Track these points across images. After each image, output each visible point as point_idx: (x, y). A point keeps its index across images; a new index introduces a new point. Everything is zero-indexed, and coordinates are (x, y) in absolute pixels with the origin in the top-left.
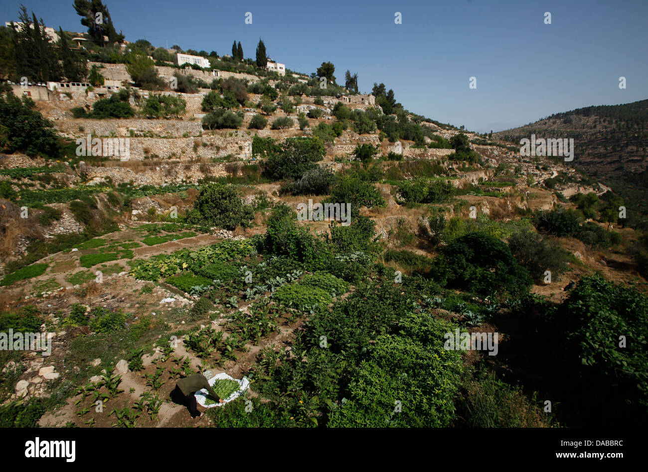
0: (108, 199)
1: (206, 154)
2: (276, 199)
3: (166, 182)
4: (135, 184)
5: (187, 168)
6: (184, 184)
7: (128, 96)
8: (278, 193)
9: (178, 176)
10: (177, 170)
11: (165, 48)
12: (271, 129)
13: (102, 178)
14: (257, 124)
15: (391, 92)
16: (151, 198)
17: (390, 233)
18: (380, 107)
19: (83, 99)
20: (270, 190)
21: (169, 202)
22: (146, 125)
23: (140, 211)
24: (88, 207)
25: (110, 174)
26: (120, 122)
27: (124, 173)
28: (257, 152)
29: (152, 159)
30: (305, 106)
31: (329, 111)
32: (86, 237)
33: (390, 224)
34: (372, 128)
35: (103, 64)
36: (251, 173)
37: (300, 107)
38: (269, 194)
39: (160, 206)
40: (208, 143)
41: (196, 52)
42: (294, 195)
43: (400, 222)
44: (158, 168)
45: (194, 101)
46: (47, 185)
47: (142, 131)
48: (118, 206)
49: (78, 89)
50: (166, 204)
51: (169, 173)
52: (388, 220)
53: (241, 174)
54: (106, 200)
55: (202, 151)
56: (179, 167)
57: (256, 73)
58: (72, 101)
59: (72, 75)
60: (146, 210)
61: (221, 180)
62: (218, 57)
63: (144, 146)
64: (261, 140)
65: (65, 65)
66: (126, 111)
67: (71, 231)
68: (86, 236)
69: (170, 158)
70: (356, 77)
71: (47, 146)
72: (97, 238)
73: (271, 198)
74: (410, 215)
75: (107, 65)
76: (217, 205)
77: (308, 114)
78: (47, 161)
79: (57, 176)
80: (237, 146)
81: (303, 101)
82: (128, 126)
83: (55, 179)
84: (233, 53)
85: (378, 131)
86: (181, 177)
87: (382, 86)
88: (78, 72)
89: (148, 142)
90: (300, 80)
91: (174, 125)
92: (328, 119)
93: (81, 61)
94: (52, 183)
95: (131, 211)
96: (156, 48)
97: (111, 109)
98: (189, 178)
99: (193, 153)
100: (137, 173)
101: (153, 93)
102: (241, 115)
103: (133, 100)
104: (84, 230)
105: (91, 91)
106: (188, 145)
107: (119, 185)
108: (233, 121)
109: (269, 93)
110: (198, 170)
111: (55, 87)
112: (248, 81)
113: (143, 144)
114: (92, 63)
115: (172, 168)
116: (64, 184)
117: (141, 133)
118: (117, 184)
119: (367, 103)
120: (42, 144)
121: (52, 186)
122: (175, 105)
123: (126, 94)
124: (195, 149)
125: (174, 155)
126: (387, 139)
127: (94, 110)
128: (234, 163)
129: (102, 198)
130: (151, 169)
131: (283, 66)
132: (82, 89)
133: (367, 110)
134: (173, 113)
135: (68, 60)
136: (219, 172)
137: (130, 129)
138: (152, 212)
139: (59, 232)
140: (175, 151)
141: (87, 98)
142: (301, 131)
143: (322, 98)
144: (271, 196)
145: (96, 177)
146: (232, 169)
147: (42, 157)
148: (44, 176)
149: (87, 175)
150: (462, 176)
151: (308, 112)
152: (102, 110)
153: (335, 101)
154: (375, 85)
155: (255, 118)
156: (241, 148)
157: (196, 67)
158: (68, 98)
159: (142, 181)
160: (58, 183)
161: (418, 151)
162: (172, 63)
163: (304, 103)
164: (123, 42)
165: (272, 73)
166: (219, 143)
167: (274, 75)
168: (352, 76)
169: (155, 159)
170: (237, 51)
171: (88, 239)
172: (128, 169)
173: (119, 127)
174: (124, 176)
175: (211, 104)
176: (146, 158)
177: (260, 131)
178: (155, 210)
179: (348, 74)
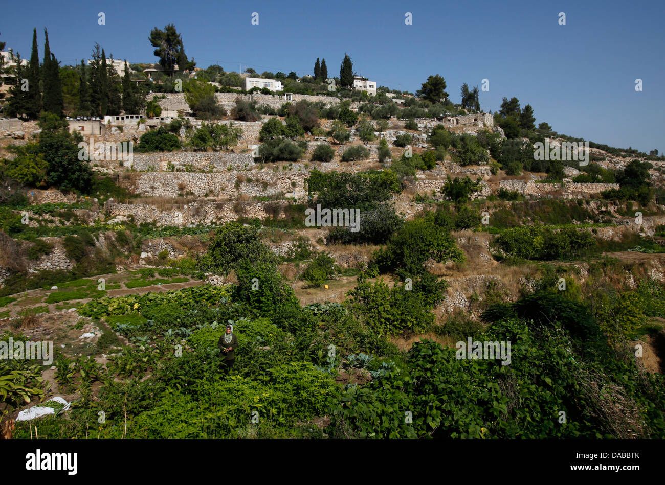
0: (116, 238)
1: (250, 191)
2: (320, 248)
3: (193, 223)
4: (158, 224)
5: (219, 207)
6: (214, 225)
7: (179, 127)
8: (325, 240)
9: (208, 216)
10: (207, 209)
11: (237, 72)
12: (341, 161)
13: (125, 216)
14: (322, 156)
15: (528, 109)
16: (164, 239)
17: (471, 299)
18: (500, 129)
19: (133, 131)
20: (314, 236)
21: (186, 246)
22: (190, 158)
23: (150, 255)
24: (84, 243)
25: (133, 212)
26: (162, 156)
27: (149, 211)
28: (314, 190)
29: (187, 197)
30: (392, 131)
31: (424, 136)
32: (74, 276)
33: (473, 287)
34: (482, 158)
35: (165, 94)
36: (296, 215)
37: (384, 133)
38: (313, 241)
39: (174, 249)
40: (254, 179)
41: (272, 74)
42: (344, 243)
43: (490, 286)
44: (186, 207)
45: (252, 129)
46: (66, 222)
47: (185, 165)
48: (127, 247)
49: (131, 122)
50: (181, 248)
51: (197, 212)
52: (470, 280)
53: (284, 216)
54: (113, 239)
55: (245, 189)
56: (209, 206)
57: (339, 95)
58: (122, 134)
59: (129, 107)
60: (157, 253)
61: (255, 222)
62: (298, 78)
63: (179, 181)
64: (320, 175)
65: (124, 98)
66: (172, 143)
67: (58, 268)
68: (74, 274)
69: (206, 195)
70: (476, 92)
71: (82, 182)
72: (87, 278)
73: (314, 247)
74: (505, 275)
75: (169, 95)
76: (231, 249)
77: (395, 141)
78: (78, 197)
79: (79, 212)
80: (290, 182)
81: (390, 125)
82: (171, 160)
83: (76, 216)
84: (315, 73)
85: (492, 161)
86: (211, 218)
87: (514, 101)
88: (136, 104)
89: (185, 178)
90: (395, 100)
91: (220, 158)
92: (423, 147)
93: (141, 93)
94: (71, 220)
95: (140, 254)
96: (228, 73)
97: (157, 141)
98: (220, 219)
99: (234, 190)
100: (162, 212)
101: (206, 123)
102: (304, 145)
103: (184, 130)
104: (74, 268)
105: (142, 123)
106: (229, 180)
107: (141, 225)
108: (291, 153)
109: (347, 117)
110: (231, 210)
111: (109, 121)
112: (325, 105)
113: (179, 179)
114: (154, 94)
115: (201, 207)
116: (84, 221)
117: (184, 167)
118: (139, 223)
119: (480, 125)
120: (78, 180)
121: (72, 223)
122: (226, 135)
123: (177, 125)
124: (237, 185)
125: (212, 192)
126: (503, 172)
127: (141, 143)
128: (276, 201)
129: (108, 236)
130: (178, 208)
131: (374, 84)
132: (135, 121)
133: (478, 134)
134: (222, 144)
135: (128, 93)
136: (258, 212)
137: (172, 163)
138: (163, 256)
139: (45, 267)
140: (213, 187)
141: (138, 131)
142: (379, 164)
143: (416, 121)
144: (315, 243)
145: (119, 215)
146: (272, 210)
147: (74, 193)
148: (65, 213)
149: (111, 212)
150: (620, 223)
151: (396, 139)
152: (147, 143)
153: (435, 123)
154: (504, 100)
155: (320, 148)
156: (294, 185)
157: (265, 92)
158: (119, 132)
159: (166, 221)
160: (77, 220)
161: (548, 187)
162: (240, 89)
163: (391, 128)
164: (194, 69)
165: (359, 92)
166: (267, 178)
167: (362, 96)
168: (470, 90)
169: (190, 197)
170: (321, 70)
171: (76, 279)
172: (153, 207)
173: (161, 161)
174: (148, 214)
175: (269, 132)
176: (180, 195)
177: (324, 164)
178: (167, 254)
179: (465, 89)
